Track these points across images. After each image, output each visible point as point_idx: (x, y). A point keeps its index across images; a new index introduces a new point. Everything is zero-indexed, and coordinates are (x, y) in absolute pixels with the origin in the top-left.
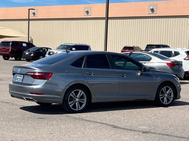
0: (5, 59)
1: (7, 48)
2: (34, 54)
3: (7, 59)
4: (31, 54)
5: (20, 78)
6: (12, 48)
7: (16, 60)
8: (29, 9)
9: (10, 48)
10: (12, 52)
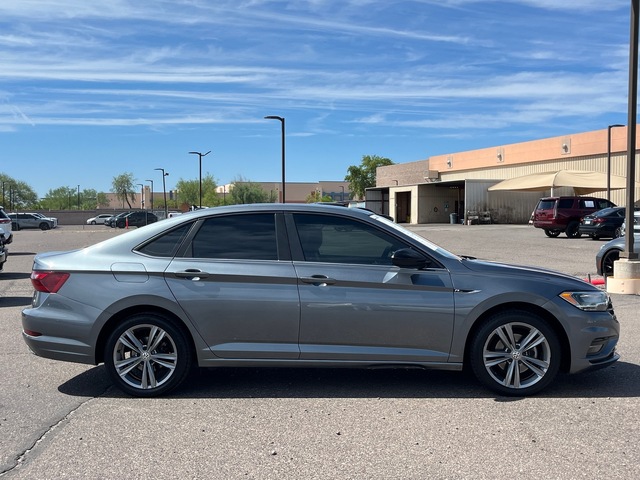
0: (551, 236)
1: (549, 212)
2: (602, 223)
3: (555, 236)
4: (595, 223)
6: (558, 211)
7: (570, 236)
8: (610, 127)
9: (555, 212)
10: (559, 220)
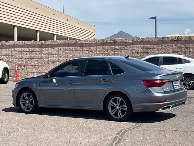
5: (176, 84)
